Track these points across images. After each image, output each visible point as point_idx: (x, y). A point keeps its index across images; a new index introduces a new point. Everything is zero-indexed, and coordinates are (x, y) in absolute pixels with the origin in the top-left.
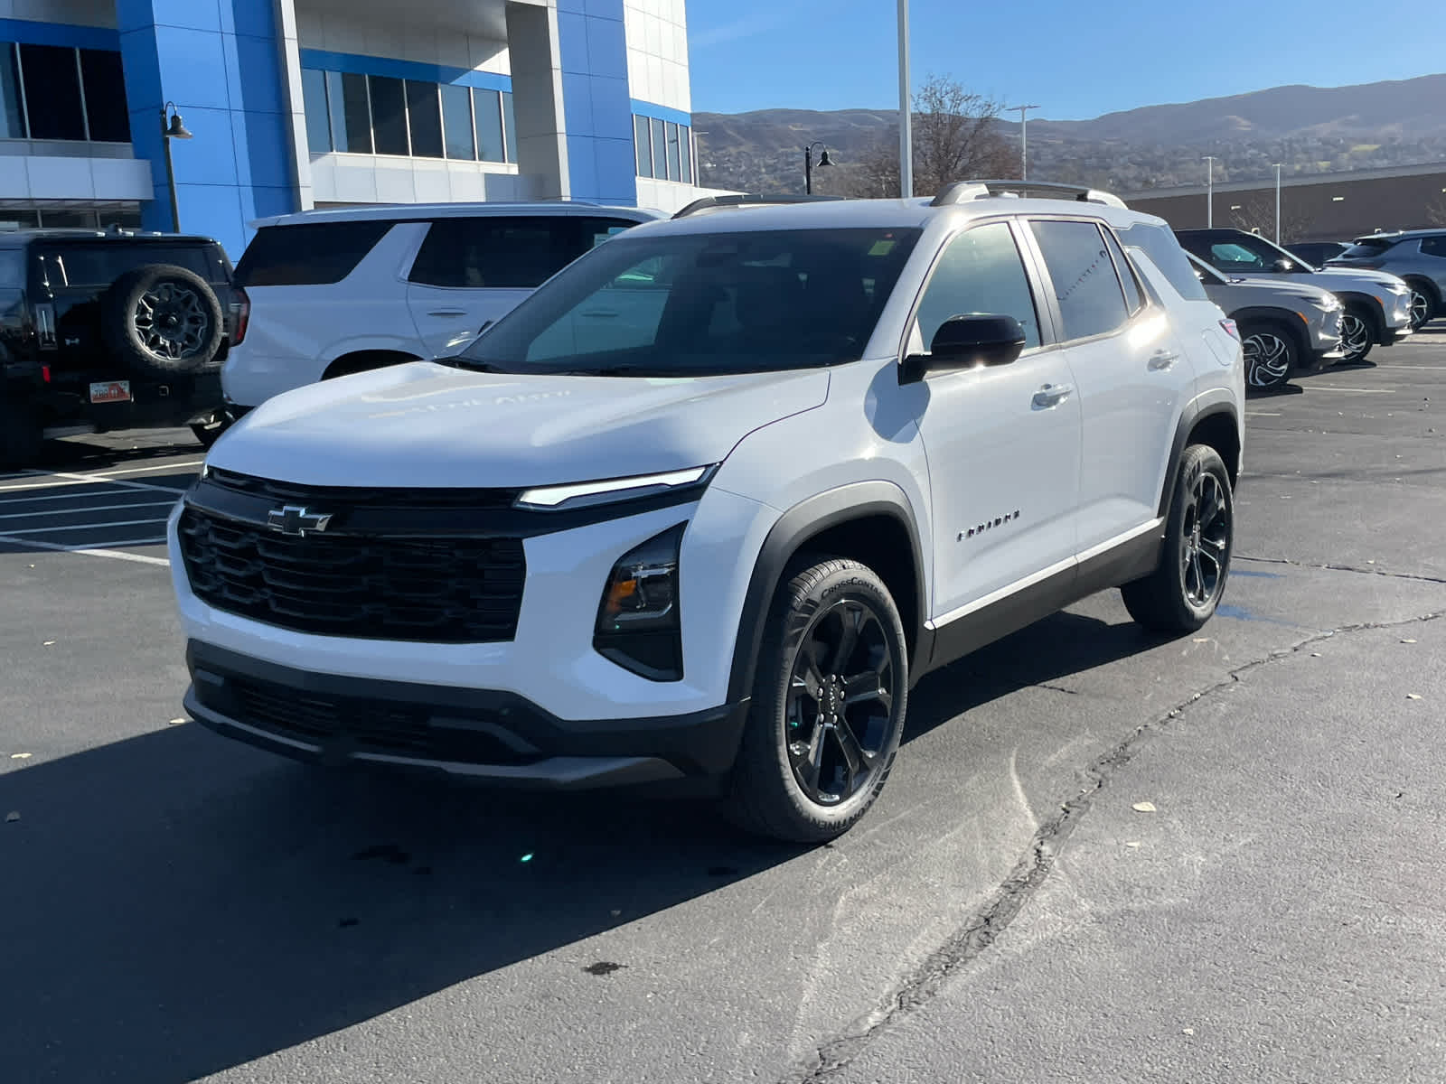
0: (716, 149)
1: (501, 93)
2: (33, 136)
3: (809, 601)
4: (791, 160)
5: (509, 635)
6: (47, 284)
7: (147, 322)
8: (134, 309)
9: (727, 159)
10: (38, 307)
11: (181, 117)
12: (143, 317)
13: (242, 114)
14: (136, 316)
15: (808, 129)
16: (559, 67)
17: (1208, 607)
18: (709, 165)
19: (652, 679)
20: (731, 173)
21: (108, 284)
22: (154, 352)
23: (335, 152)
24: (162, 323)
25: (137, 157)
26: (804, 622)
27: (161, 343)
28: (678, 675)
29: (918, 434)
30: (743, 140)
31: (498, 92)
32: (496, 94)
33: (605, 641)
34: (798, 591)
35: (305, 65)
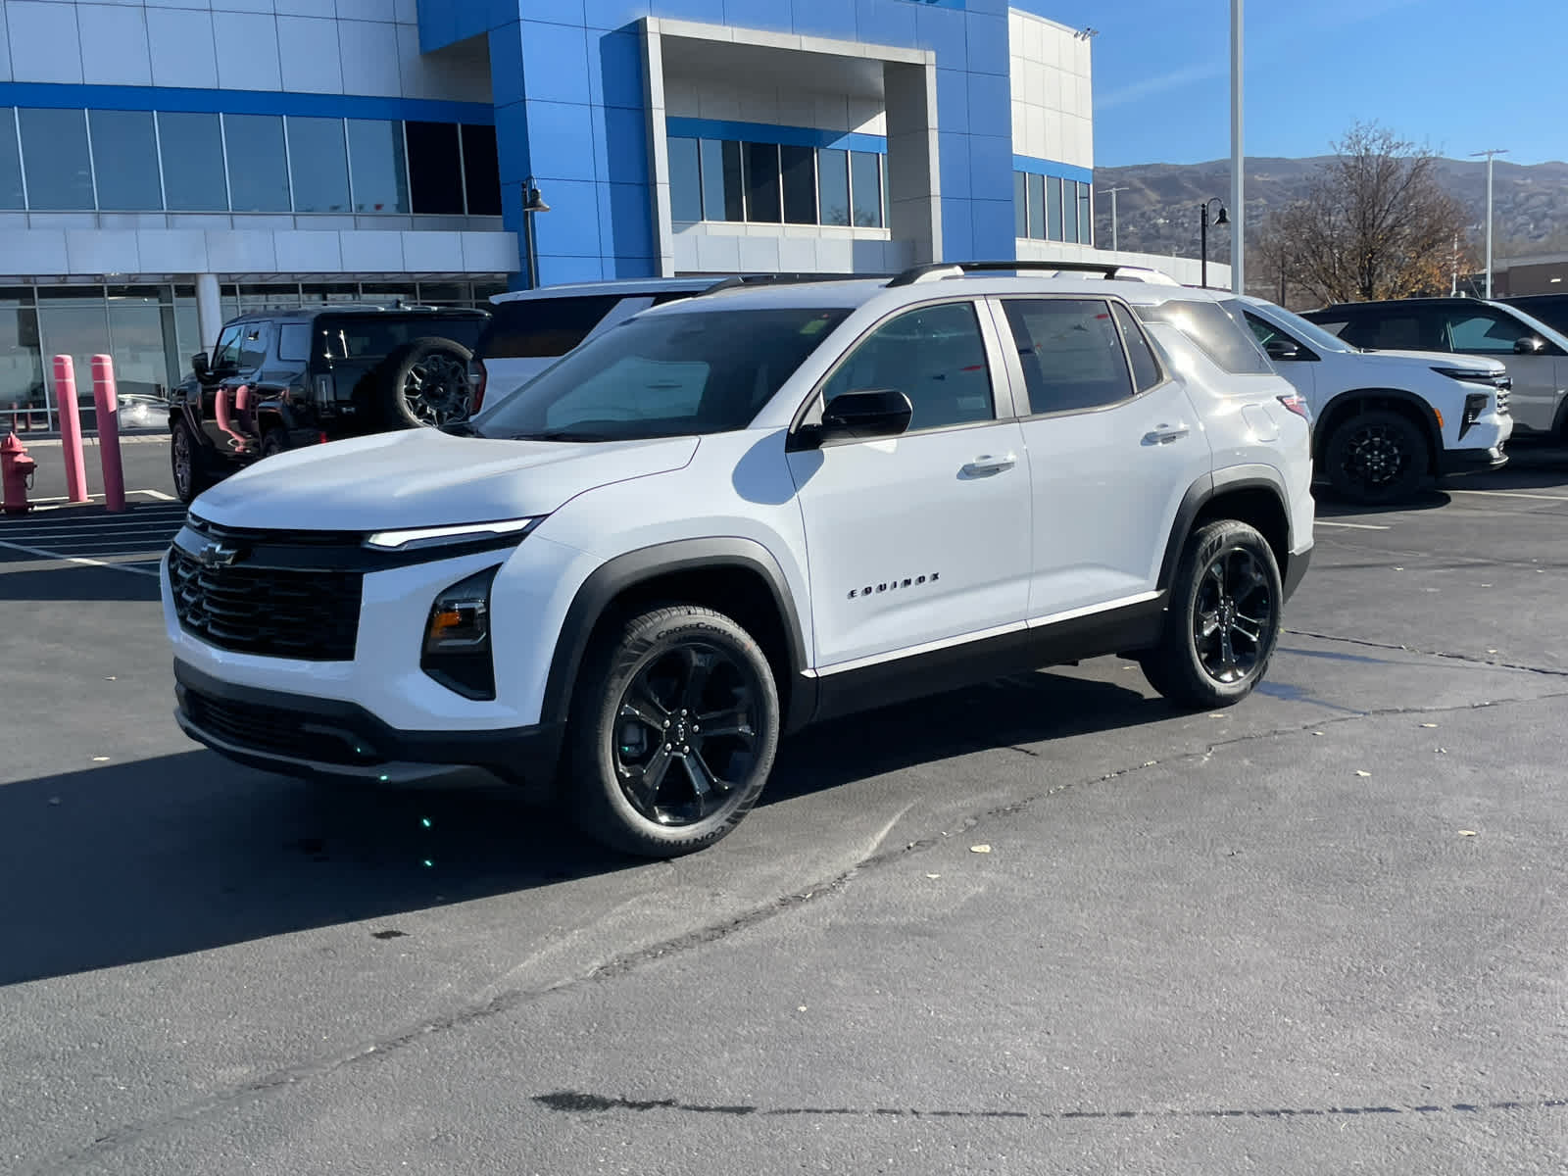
0: (1170, 204)
1: (881, 155)
2: (415, 211)
3: (641, 640)
4: (1254, 213)
5: (348, 655)
6: (328, 356)
7: (416, 392)
8: (403, 381)
9: (1181, 213)
10: (318, 377)
11: (539, 191)
12: (412, 387)
13: (607, 186)
14: (405, 386)
15: (1277, 178)
16: (936, 126)
17: (1239, 685)
18: (1161, 221)
19: (472, 699)
20: (1186, 230)
21: (384, 356)
22: (421, 421)
23: (705, 221)
24: (430, 394)
25: (506, 230)
26: (635, 658)
27: (428, 412)
28: (490, 695)
29: (796, 497)
30: (1201, 192)
31: (878, 154)
32: (875, 156)
33: (434, 663)
34: (633, 631)
35: (671, 133)
